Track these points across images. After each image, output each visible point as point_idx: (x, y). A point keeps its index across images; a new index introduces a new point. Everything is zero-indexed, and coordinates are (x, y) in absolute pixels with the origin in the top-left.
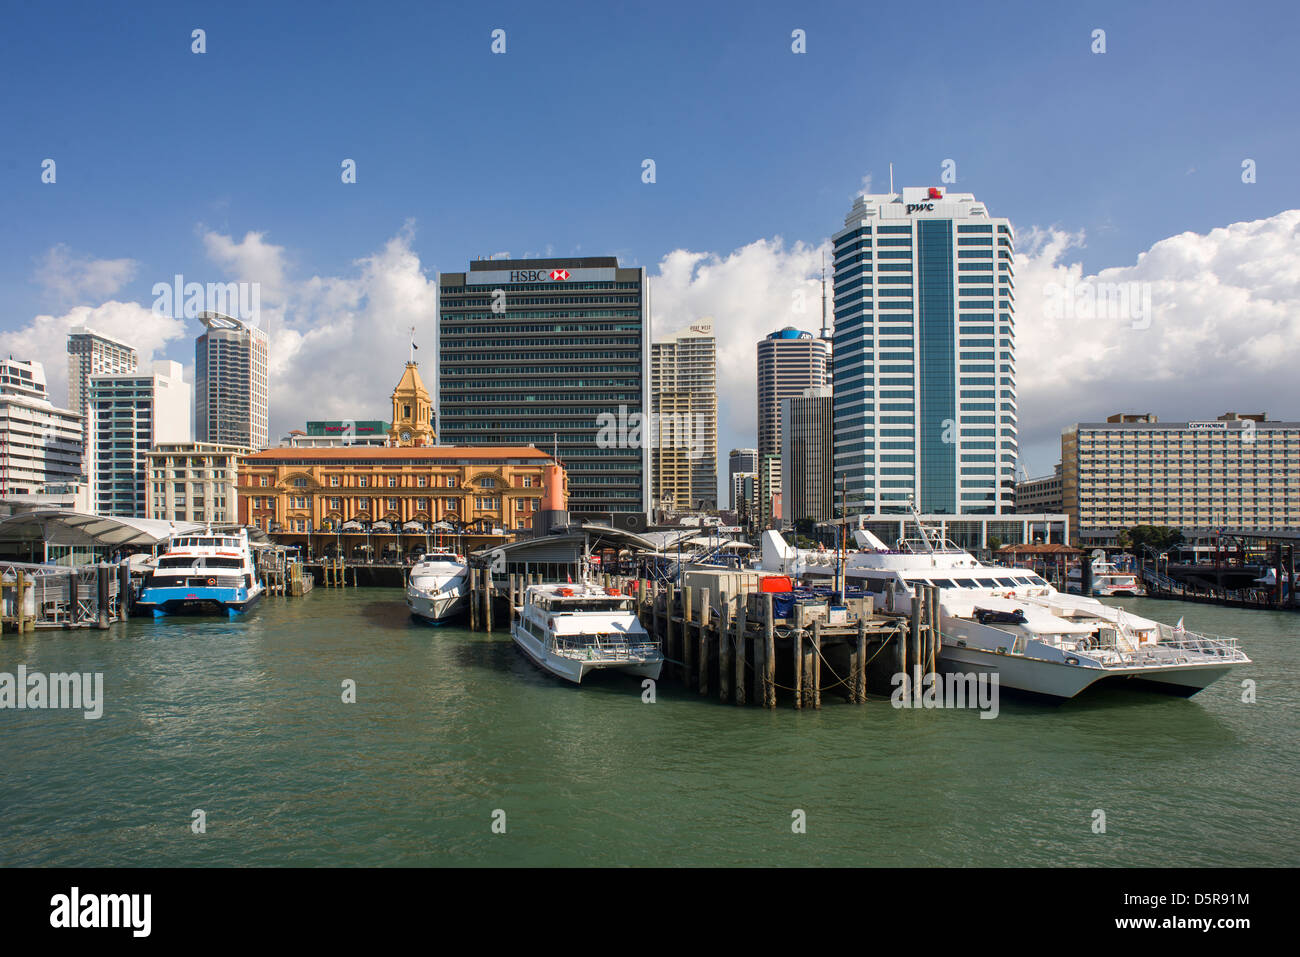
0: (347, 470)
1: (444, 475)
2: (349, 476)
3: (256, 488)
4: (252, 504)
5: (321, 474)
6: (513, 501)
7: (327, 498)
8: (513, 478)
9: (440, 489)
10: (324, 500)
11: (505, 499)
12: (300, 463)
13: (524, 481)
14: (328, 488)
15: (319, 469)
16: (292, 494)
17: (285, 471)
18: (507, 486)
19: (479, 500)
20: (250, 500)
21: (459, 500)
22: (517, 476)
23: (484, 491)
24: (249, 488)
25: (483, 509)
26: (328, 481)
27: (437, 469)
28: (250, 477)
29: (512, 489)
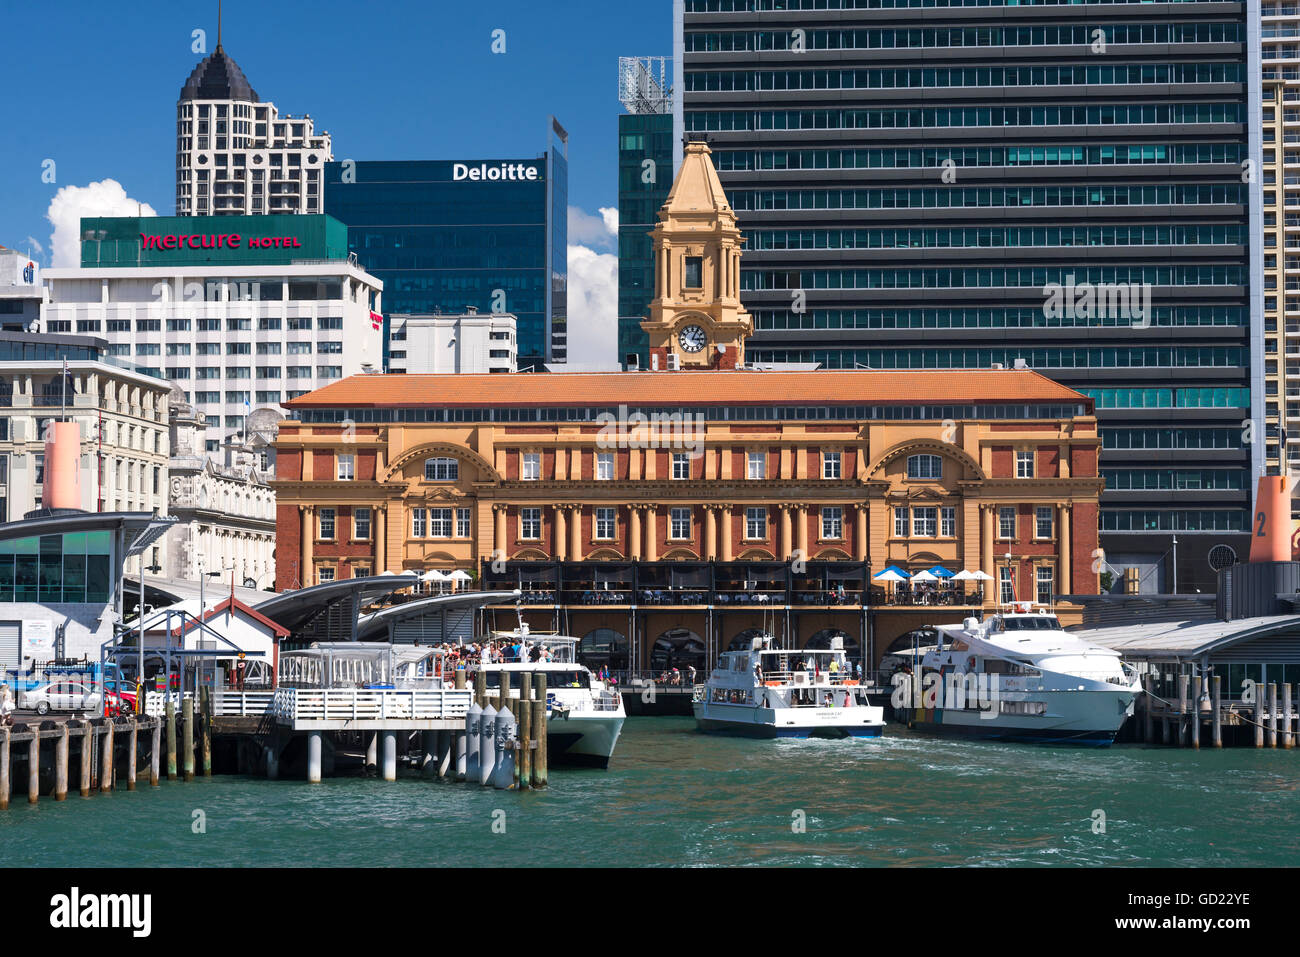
0: (563, 436)
1: (813, 448)
2: (569, 451)
3: (324, 485)
4: (312, 527)
5: (497, 447)
6: (989, 516)
7: (512, 512)
8: (987, 453)
9: (807, 484)
10: (503, 518)
11: (971, 508)
12: (440, 418)
13: (1016, 461)
14: (512, 484)
15: (491, 435)
16: (422, 500)
17: (403, 439)
18: (977, 475)
19: (903, 512)
20: (309, 518)
21: (852, 516)
22: (999, 447)
23: (915, 488)
24: (309, 485)
25: (913, 536)
26: (513, 466)
27: (794, 433)
28: (309, 456)
29: (989, 483)
